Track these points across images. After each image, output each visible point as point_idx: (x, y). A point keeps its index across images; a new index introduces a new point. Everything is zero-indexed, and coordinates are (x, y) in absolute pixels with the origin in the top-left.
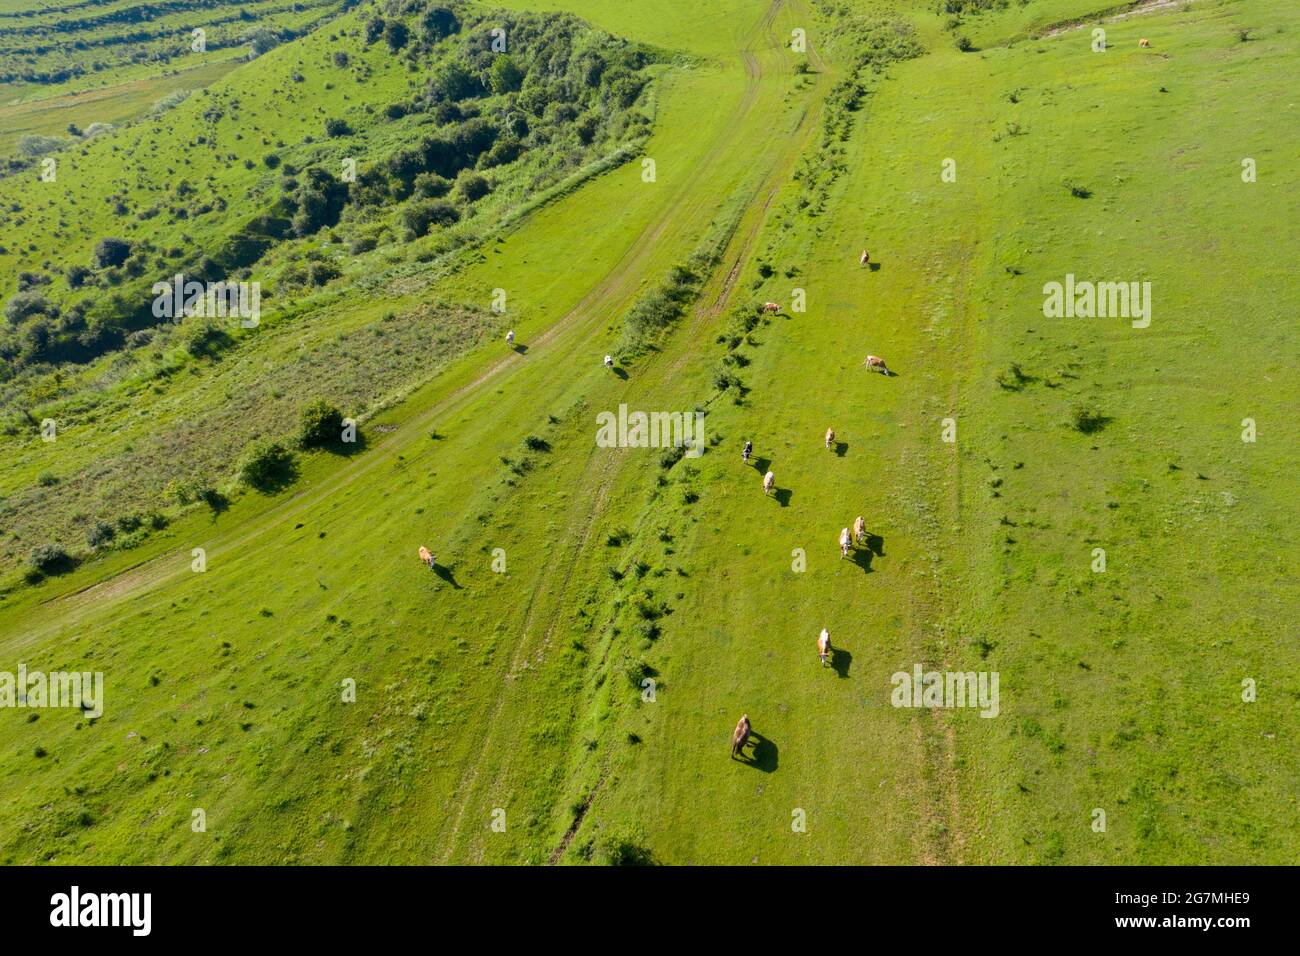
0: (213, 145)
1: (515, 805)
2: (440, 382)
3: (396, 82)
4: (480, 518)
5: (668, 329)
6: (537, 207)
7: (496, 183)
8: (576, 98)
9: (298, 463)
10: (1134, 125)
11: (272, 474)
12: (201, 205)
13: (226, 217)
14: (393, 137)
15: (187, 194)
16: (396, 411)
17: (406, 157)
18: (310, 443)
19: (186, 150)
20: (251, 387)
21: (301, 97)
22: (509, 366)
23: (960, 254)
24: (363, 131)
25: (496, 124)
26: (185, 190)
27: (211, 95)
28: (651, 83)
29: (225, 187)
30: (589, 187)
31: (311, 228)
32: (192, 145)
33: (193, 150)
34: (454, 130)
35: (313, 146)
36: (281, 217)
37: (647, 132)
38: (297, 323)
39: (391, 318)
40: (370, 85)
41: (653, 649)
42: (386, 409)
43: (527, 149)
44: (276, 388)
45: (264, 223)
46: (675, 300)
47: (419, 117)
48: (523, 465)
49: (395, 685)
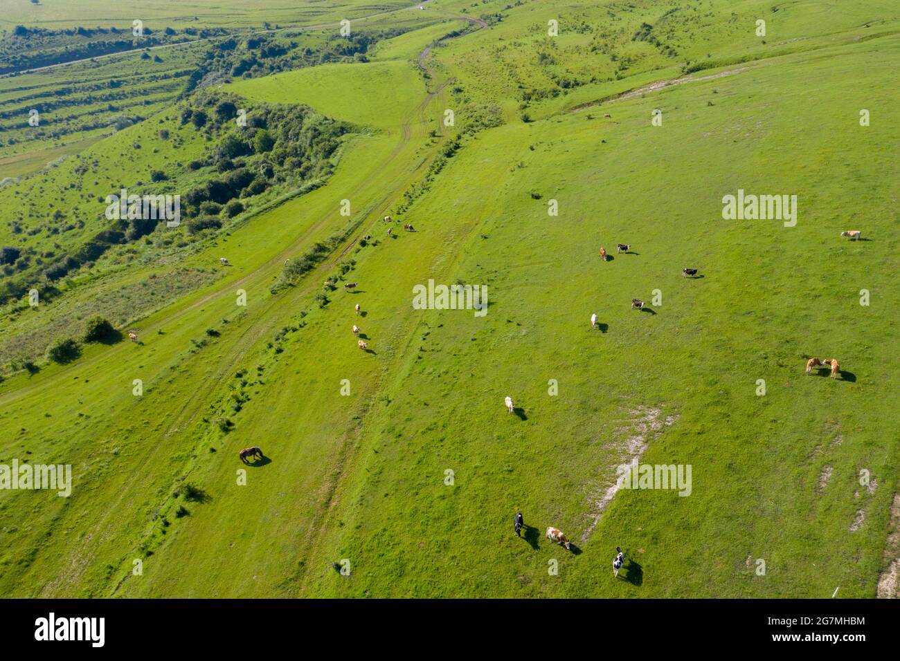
0: (80, 188)
1: (154, 486)
2: (172, 306)
3: (198, 146)
4: (172, 368)
5: (303, 275)
6: (254, 215)
7: (248, 206)
8: (304, 154)
9: (82, 349)
10: (580, 161)
11: (66, 354)
12: (67, 225)
13: (83, 232)
14: (192, 180)
15: (59, 219)
16: (142, 322)
17: (197, 193)
18: (90, 339)
19: (62, 192)
20: (65, 315)
21: (138, 158)
22: (212, 298)
23: (465, 230)
24: (175, 178)
25: (254, 171)
26: (58, 216)
27: (81, 158)
28: (342, 144)
29: (85, 214)
30: (287, 204)
31: (136, 237)
32: (66, 189)
33: (67, 192)
34: (228, 175)
35: (142, 187)
36: (118, 231)
37: (331, 173)
38: (100, 281)
39: (154, 277)
40: (181, 150)
41: (236, 415)
42: (136, 321)
43: (271, 185)
44: (80, 314)
45: (107, 235)
46: (311, 260)
47: (210, 168)
48: (202, 343)
49: (106, 441)
